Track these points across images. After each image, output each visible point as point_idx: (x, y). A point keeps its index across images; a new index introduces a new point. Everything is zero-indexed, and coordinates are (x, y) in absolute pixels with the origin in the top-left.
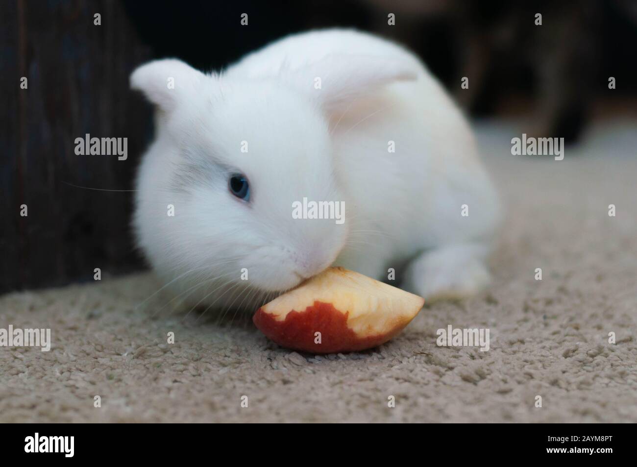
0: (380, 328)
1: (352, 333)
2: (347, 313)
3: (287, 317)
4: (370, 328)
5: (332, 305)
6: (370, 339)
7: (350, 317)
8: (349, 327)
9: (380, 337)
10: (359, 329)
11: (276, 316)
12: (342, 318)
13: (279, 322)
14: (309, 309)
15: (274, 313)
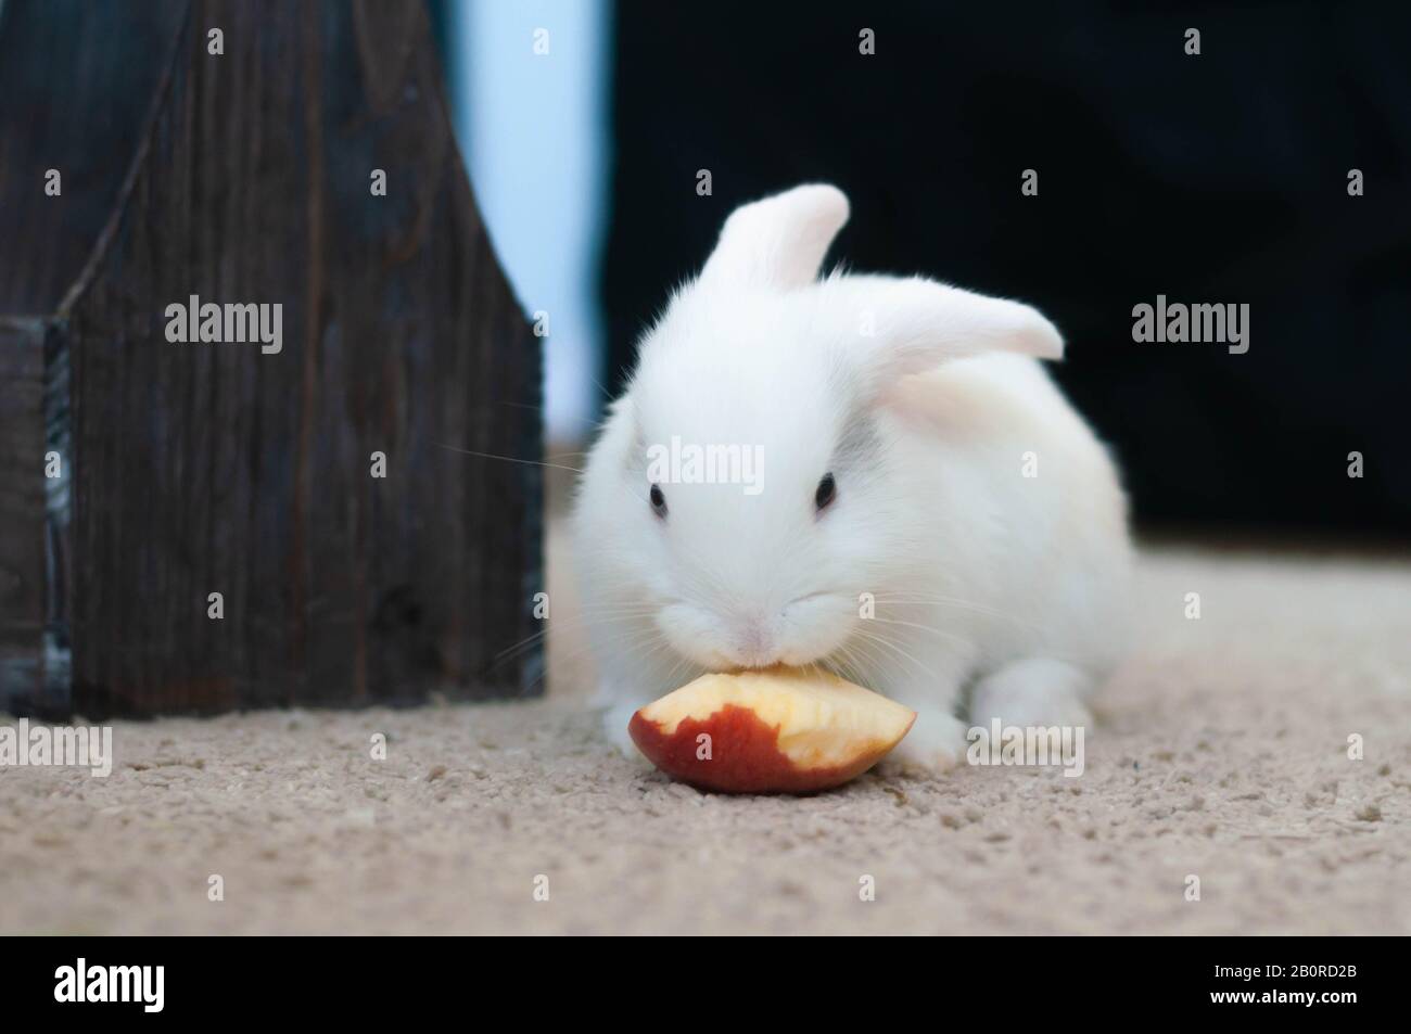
0: (835, 756)
1: (784, 760)
2: (779, 726)
3: (679, 728)
4: (817, 754)
5: (753, 711)
6: (816, 773)
7: (783, 734)
8: (781, 751)
9: (833, 772)
10: (799, 755)
11: (660, 725)
12: (770, 736)
13: (666, 736)
14: (714, 715)
15: (659, 721)
